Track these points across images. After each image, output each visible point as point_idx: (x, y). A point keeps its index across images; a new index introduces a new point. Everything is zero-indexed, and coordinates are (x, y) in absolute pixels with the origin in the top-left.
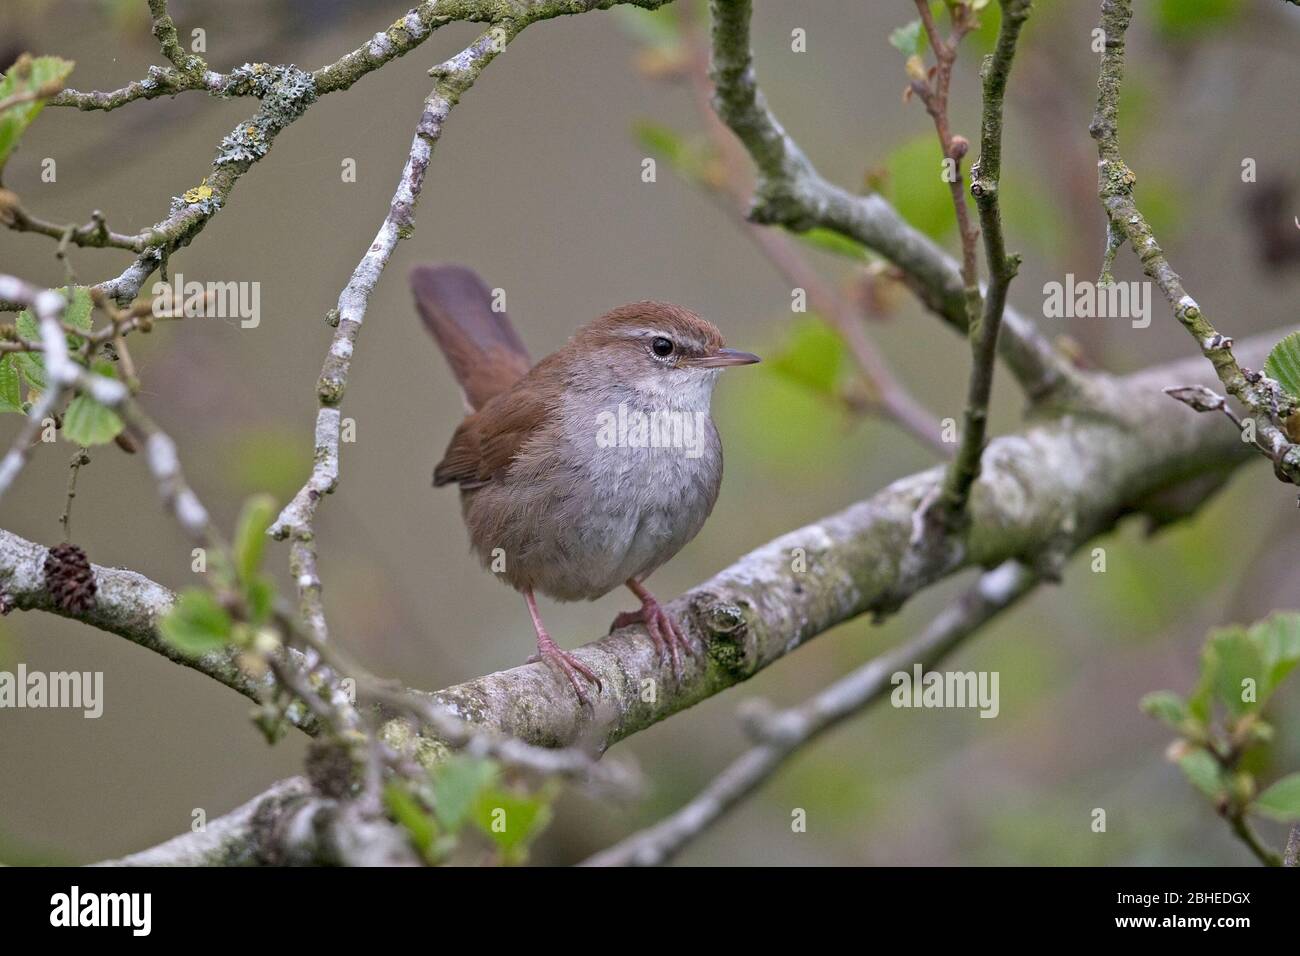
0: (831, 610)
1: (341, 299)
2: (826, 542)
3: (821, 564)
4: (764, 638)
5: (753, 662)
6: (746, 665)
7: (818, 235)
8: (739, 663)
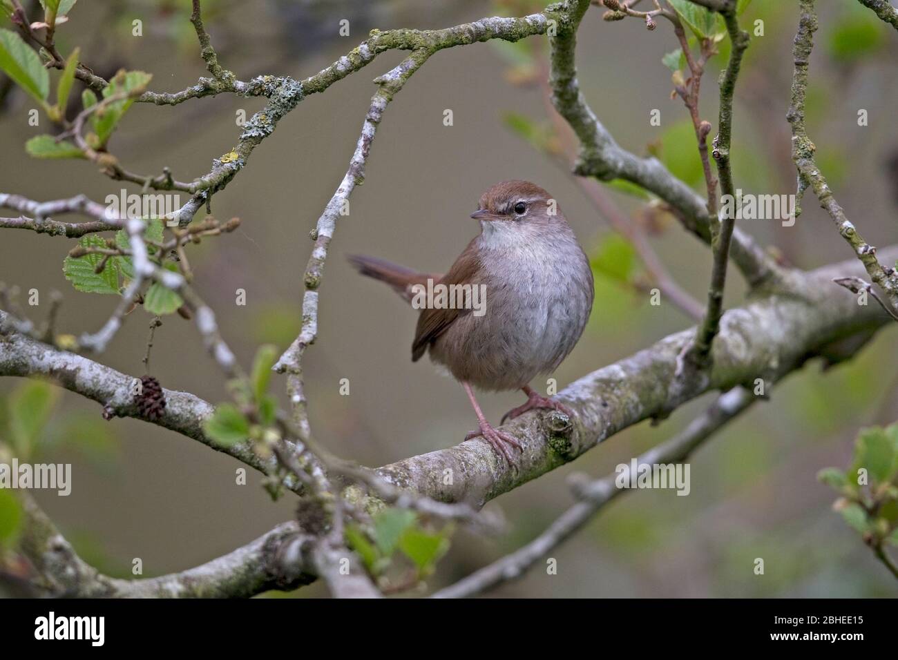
0: (625, 417)
1: (318, 223)
2: (622, 375)
3: (619, 389)
4: (583, 434)
5: (576, 450)
6: (572, 451)
7: (617, 182)
8: (568, 450)
